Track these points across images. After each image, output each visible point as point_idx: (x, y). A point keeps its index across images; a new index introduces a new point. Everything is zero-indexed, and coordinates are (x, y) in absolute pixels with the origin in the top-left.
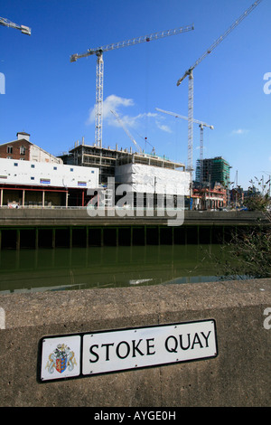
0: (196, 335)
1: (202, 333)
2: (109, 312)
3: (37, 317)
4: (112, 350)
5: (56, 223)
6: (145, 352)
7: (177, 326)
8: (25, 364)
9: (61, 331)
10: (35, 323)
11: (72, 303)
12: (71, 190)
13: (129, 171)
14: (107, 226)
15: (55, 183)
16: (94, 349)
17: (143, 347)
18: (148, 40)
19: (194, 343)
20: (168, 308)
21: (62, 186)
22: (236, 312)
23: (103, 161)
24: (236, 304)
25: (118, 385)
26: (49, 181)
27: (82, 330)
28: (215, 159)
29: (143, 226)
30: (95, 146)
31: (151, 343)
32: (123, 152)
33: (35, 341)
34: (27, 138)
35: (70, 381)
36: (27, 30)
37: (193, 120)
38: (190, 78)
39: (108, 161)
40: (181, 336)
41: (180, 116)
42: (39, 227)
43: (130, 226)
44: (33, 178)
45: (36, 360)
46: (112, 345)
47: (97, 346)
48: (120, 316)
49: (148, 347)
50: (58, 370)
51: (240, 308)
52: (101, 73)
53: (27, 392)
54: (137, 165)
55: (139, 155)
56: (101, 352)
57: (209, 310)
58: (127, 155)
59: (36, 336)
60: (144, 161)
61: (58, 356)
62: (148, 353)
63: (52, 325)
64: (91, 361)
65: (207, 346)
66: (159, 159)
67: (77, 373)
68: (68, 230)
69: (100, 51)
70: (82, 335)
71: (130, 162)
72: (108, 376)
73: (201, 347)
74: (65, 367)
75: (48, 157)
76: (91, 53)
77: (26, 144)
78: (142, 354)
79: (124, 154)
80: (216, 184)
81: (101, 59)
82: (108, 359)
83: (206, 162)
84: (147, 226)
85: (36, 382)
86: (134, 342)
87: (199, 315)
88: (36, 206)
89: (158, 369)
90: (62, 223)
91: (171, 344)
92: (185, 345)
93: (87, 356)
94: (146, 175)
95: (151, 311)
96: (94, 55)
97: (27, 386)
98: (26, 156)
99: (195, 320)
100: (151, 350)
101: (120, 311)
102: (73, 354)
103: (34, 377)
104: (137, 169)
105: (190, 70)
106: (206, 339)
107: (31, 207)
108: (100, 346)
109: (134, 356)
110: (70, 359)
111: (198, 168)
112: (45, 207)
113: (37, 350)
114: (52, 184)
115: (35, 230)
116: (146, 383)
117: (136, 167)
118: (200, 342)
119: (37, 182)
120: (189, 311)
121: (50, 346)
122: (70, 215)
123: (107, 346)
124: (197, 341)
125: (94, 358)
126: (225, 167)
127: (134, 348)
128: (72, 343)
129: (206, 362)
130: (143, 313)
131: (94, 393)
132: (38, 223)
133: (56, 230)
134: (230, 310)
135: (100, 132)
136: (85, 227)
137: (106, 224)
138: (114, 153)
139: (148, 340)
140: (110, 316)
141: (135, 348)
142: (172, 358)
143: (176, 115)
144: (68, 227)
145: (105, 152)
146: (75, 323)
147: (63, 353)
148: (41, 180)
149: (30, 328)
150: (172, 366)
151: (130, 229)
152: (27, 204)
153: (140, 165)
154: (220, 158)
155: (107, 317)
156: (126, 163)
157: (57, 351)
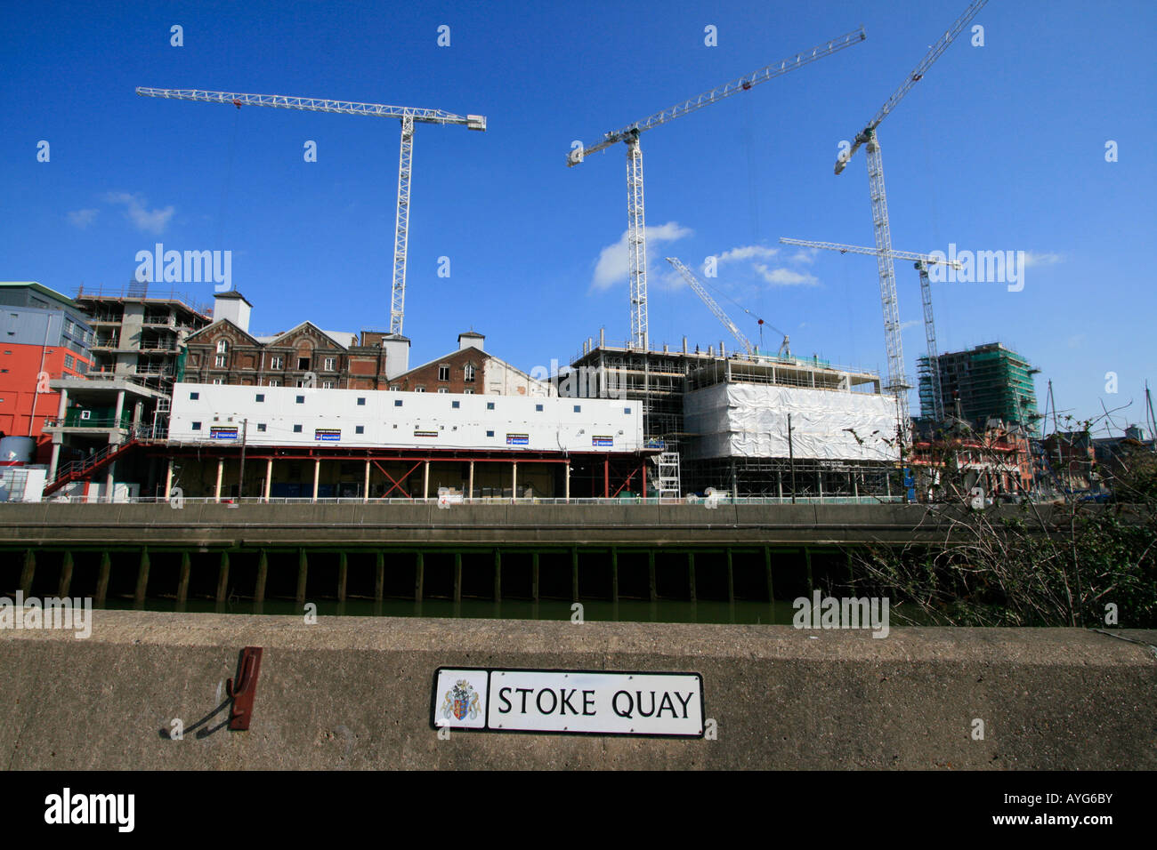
0: (666, 695)
1: (677, 694)
2: (529, 644)
3: (433, 641)
4: (531, 698)
5: (540, 538)
6: (579, 708)
7: (634, 676)
8: (417, 700)
9: (463, 662)
10: (430, 647)
11: (481, 632)
12: (577, 458)
13: (719, 404)
14: (664, 547)
15: (541, 441)
16: (505, 694)
17: (577, 702)
18: (746, 87)
19: (662, 708)
20: (622, 647)
21: (556, 448)
22: (744, 667)
23: (653, 381)
24: (746, 653)
25: (538, 753)
26: (525, 438)
27: (491, 664)
28: (979, 350)
29: (761, 548)
30: (632, 347)
31: (589, 697)
32: (703, 355)
33: (430, 670)
34: (479, 344)
35: (471, 735)
36: (479, 121)
37: (892, 253)
38: (871, 150)
39: (664, 381)
40: (639, 693)
41: (850, 248)
42: (503, 547)
43: (724, 547)
44: (490, 434)
45: (429, 697)
46: (532, 691)
47: (510, 690)
48: (545, 650)
49: (586, 703)
50: (456, 715)
51: (752, 662)
52: (638, 179)
53: (418, 739)
54: (739, 386)
55: (743, 361)
56: (515, 698)
57: (692, 657)
58: (712, 361)
59: (430, 665)
60: (759, 376)
61: (457, 695)
62: (585, 713)
63: (451, 652)
64: (501, 711)
65: (685, 716)
66: (800, 365)
67: (482, 725)
68: (569, 557)
69: (634, 132)
70: (489, 671)
71: (722, 379)
72: (524, 736)
73: (675, 716)
74: (465, 713)
75: (522, 381)
76: (613, 140)
77: (477, 357)
78: (575, 713)
79: (703, 361)
80: (990, 422)
81: (637, 149)
82: (524, 711)
83: (948, 362)
84: (773, 547)
85: (428, 727)
86: (563, 691)
87: (673, 663)
88: (498, 499)
89: (600, 739)
90: (554, 539)
91: (623, 704)
92: (646, 708)
93: (496, 702)
94: (768, 412)
95: (592, 650)
96: (621, 143)
97: (417, 730)
98: (476, 385)
99: (665, 670)
100: (590, 708)
101: (546, 644)
102: (477, 696)
103: (426, 720)
104: (740, 396)
105: (867, 132)
106: (684, 704)
107: (487, 500)
108: (513, 690)
109: (563, 712)
110: (473, 703)
111: (925, 380)
112: (518, 501)
113: (431, 684)
114: (534, 445)
115: (493, 555)
116: (580, 758)
117: (737, 392)
118: (671, 708)
119: (499, 443)
120: (655, 655)
121: (447, 680)
122: (573, 518)
123: (524, 691)
124: (666, 704)
125: (505, 707)
126: (1015, 373)
127: (563, 701)
128: (476, 680)
129: (683, 744)
130: (579, 650)
131: (503, 757)
132: (499, 538)
133: (541, 556)
134: (731, 661)
135: (642, 313)
136: (609, 548)
137: (660, 542)
138: (679, 362)
139: (585, 693)
140: (531, 650)
141: (565, 701)
142: (623, 726)
143: (839, 246)
144: (569, 548)
145: (655, 360)
146: (481, 653)
147: (464, 692)
148: (509, 437)
149: (424, 652)
150: (623, 739)
151: (725, 556)
152: (479, 494)
153: (747, 386)
154: (993, 348)
155: (525, 650)
156: (711, 383)
157: (456, 689)
